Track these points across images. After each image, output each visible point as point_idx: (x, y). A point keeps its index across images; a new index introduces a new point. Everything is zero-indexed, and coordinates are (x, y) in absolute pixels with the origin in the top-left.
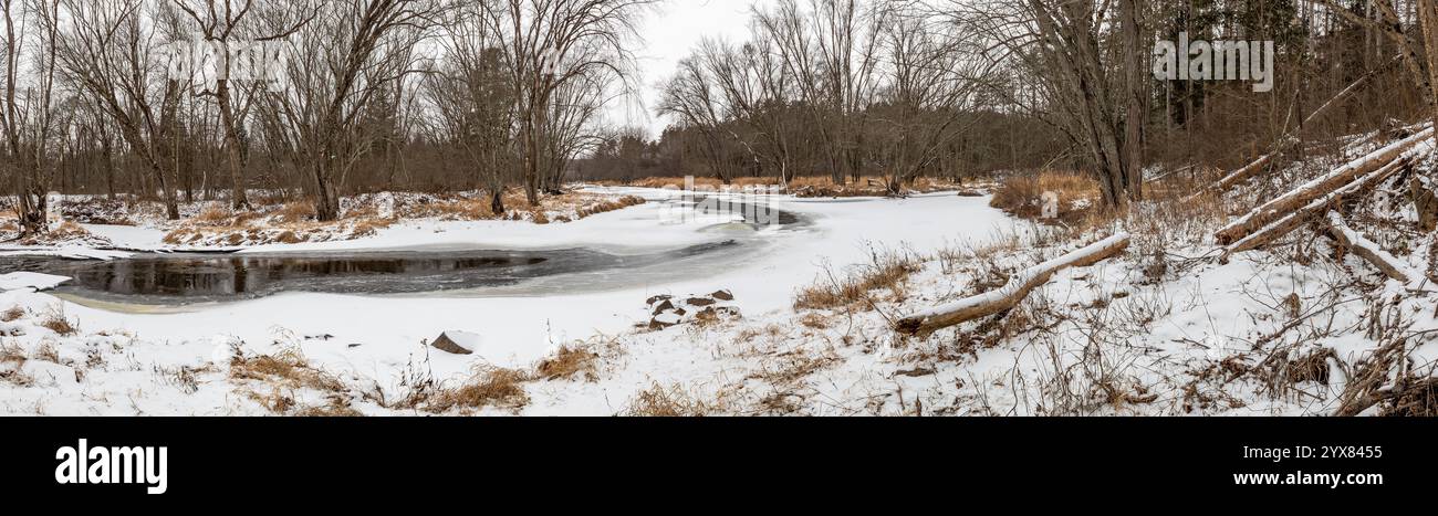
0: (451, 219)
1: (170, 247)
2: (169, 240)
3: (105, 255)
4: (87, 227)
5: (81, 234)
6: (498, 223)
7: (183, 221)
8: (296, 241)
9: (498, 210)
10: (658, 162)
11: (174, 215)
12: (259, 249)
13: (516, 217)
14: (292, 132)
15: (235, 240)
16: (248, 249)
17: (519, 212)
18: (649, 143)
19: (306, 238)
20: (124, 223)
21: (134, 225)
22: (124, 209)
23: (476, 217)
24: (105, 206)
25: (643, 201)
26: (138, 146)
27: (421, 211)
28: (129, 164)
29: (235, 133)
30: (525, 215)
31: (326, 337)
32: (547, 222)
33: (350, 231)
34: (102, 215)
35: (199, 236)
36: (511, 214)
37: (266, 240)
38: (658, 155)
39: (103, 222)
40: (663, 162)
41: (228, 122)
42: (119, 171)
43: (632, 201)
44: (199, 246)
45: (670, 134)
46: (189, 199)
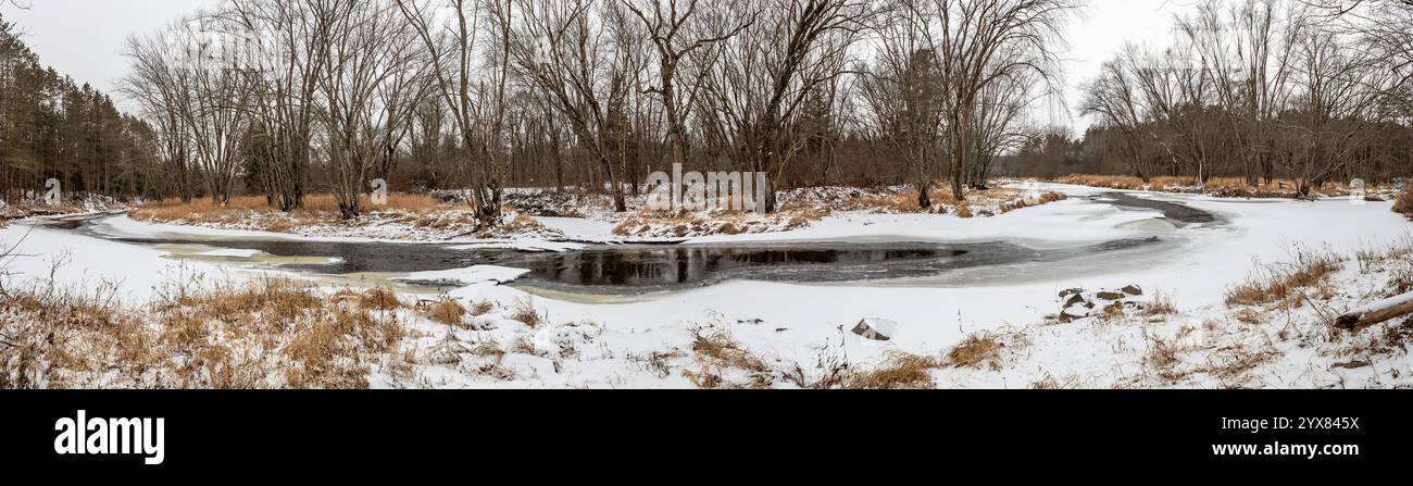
0: (879, 212)
1: (620, 239)
2: (619, 231)
3: (559, 247)
4: (541, 220)
5: (535, 226)
6: (924, 216)
7: (630, 213)
8: (735, 232)
9: (924, 203)
10: (1081, 159)
11: (621, 207)
12: (702, 240)
13: (942, 211)
14: (728, 126)
15: (680, 231)
16: (692, 240)
17: (944, 206)
18: (1072, 141)
19: (745, 230)
20: (573, 215)
21: (583, 217)
22: (573, 202)
23: (904, 210)
24: (555, 198)
25: (1065, 197)
26: (586, 140)
27: (852, 204)
28: (576, 157)
29: (677, 129)
30: (950, 209)
31: (757, 321)
32: (972, 216)
33: (785, 222)
34: (552, 208)
35: (647, 228)
36: (937, 208)
37: (709, 232)
38: (1081, 153)
39: (554, 214)
40: (1086, 160)
41: (672, 117)
42: (568, 165)
43: (1054, 197)
44: (647, 237)
45: (1093, 133)
46: (635, 192)
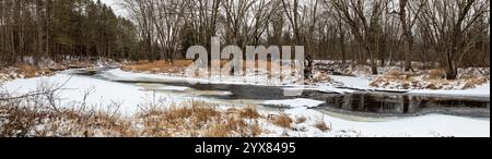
1: (373, 88)
2: (372, 85)
3: (341, 91)
4: (332, 77)
5: (329, 80)
7: (379, 75)
8: (435, 89)
11: (375, 72)
12: (417, 91)
14: (435, 32)
15: (406, 86)
16: (412, 91)
19: (441, 88)
20: (350, 75)
21: (354, 76)
22: (350, 68)
24: (341, 66)
26: (359, 37)
28: (353, 46)
29: (407, 33)
33: (462, 85)
34: (339, 71)
35: (388, 84)
37: (421, 87)
39: (340, 74)
41: (404, 27)
42: (348, 49)
44: (388, 88)
46: (383, 65)
